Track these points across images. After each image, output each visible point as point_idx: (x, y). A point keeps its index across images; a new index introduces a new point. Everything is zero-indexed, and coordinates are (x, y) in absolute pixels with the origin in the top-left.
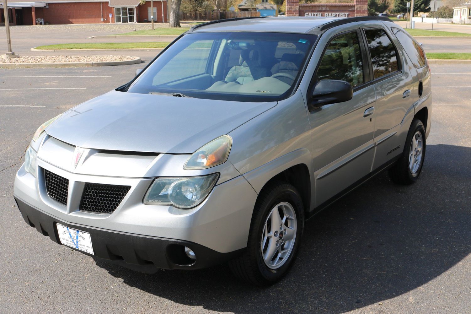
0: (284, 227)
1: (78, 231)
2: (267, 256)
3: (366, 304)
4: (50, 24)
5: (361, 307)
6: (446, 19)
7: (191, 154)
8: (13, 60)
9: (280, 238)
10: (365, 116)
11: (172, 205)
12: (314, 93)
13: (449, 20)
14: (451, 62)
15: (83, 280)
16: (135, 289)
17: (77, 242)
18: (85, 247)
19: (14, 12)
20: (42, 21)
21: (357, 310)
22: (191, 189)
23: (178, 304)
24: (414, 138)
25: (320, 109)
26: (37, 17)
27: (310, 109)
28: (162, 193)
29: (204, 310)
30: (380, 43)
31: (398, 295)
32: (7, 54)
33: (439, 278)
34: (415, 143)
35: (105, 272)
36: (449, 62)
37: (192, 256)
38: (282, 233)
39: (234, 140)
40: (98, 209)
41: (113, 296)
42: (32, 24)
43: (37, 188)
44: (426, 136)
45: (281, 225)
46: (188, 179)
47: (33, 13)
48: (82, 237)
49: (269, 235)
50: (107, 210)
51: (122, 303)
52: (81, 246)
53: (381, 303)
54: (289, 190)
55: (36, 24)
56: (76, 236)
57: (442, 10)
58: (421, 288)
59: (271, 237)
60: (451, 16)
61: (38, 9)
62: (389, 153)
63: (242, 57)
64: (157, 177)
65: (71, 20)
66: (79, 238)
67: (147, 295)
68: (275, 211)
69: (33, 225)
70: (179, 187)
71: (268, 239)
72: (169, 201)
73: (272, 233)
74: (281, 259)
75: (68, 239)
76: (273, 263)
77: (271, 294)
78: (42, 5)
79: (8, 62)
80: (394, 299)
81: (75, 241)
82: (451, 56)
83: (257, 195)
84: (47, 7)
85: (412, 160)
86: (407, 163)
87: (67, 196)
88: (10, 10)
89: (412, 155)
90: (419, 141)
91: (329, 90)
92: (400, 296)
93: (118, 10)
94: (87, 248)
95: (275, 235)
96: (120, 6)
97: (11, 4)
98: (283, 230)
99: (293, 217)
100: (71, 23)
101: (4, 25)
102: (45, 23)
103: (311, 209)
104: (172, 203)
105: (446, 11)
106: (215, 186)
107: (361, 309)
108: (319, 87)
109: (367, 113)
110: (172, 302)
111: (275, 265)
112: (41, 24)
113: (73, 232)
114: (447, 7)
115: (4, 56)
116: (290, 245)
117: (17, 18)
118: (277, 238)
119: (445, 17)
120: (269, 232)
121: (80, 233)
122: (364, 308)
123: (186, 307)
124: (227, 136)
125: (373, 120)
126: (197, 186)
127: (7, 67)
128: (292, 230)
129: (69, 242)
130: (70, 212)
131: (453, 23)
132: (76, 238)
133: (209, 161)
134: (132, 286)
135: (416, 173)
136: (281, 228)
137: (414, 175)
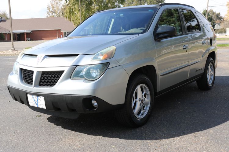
0: (144, 97)
1: (38, 97)
2: (136, 111)
3: (188, 133)
4: (33, 40)
5: (185, 135)
6: (223, 34)
7: (95, 54)
8: (14, 52)
9: (142, 102)
10: (184, 49)
11: (85, 79)
12: (157, 32)
13: (225, 34)
14: (226, 48)
15: (41, 127)
16: (68, 130)
17: (38, 103)
18: (41, 105)
19: (16, 35)
20: (29, 39)
21: (183, 136)
22: (95, 71)
23: (89, 135)
24: (209, 66)
25: (160, 41)
26: (27, 37)
27: (156, 40)
28: (80, 74)
29: (102, 137)
30: (190, 24)
31: (204, 130)
32: (11, 49)
33: (225, 123)
34: (210, 69)
35: (53, 124)
36: (225, 48)
37: (96, 105)
38: (142, 100)
39: (117, 48)
40: (48, 84)
41: (55, 133)
42: (25, 41)
43: (18, 79)
44: (215, 67)
45: (142, 96)
46: (94, 65)
47: (25, 35)
48: (40, 100)
49: (136, 100)
50: (53, 85)
51: (60, 135)
52: (40, 105)
53: (195, 133)
54: (146, 78)
55: (27, 40)
56: (37, 100)
57: (220, 30)
58: (216, 127)
59: (137, 101)
60: (225, 32)
61: (27, 34)
62: (196, 71)
63: (122, 27)
64: (78, 66)
65: (43, 38)
66: (39, 101)
67: (74, 132)
68: (139, 88)
69: (16, 100)
70: (89, 69)
71: (136, 102)
72: (84, 77)
73: (138, 99)
74: (142, 114)
75: (33, 102)
76: (139, 116)
77: (138, 131)
78: (29, 31)
79: (12, 53)
80: (202, 131)
81: (37, 103)
82: (226, 45)
83: (129, 77)
84: (32, 32)
85: (209, 78)
86: (207, 79)
87: (32, 79)
88: (14, 34)
89: (208, 75)
90: (212, 69)
91: (164, 31)
92: (206, 130)
93: (65, 33)
94: (42, 105)
95: (139, 101)
96: (66, 31)
97: (14, 31)
98: (143, 98)
99: (149, 93)
100: (43, 40)
101: (11, 41)
102: (31, 40)
103: (158, 91)
104: (86, 78)
105: (223, 30)
106: (107, 69)
107: (185, 136)
108: (160, 30)
109: (184, 47)
110: (87, 135)
111: (139, 117)
112: (29, 40)
113: (35, 97)
114: (223, 28)
115: (10, 51)
116: (147, 108)
117: (18, 38)
118: (140, 102)
119: (223, 33)
120: (136, 98)
121: (39, 98)
122: (187, 135)
123: (93, 136)
124: (113, 47)
125: (187, 51)
126: (98, 70)
127: (11, 55)
128: (148, 100)
129: (34, 104)
130: (34, 87)
131: (226, 36)
132: (37, 101)
133: (104, 57)
134: (66, 129)
135: (211, 84)
136: (142, 97)
137: (210, 85)
